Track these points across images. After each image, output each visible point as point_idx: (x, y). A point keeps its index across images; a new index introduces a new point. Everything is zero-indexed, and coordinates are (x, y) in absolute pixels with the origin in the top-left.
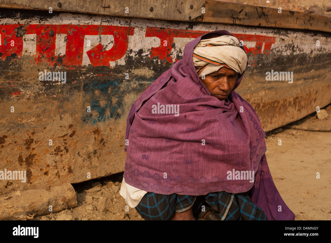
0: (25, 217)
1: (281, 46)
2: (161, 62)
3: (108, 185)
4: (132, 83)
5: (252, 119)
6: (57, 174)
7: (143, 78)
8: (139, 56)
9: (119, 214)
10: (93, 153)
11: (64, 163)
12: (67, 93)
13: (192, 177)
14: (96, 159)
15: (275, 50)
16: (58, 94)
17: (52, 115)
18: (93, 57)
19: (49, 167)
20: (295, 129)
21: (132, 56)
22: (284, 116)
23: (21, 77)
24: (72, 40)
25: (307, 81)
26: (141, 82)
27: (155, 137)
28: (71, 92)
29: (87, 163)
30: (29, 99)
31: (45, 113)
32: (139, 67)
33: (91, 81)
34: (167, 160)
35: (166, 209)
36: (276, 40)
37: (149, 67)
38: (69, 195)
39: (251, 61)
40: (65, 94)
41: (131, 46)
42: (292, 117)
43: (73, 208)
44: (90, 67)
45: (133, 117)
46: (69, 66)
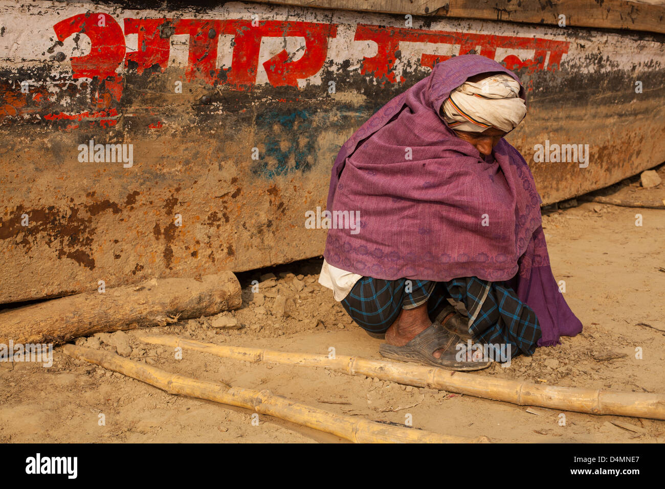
0: (164, 319)
1: (578, 57)
2: (377, 81)
3: (286, 279)
4: (330, 114)
5: (521, 174)
6: (211, 256)
7: (348, 107)
8: (343, 71)
9: (308, 321)
10: (266, 226)
11: (221, 238)
12: (232, 128)
13: (430, 253)
14: (271, 234)
15: (568, 65)
16: (217, 128)
17: (207, 162)
18: (273, 71)
19: (199, 244)
20: (600, 202)
21: (333, 71)
22: (580, 179)
23: (165, 101)
24: (242, 45)
25: (623, 119)
26: (345, 114)
27: (377, 195)
28: (237, 126)
29: (256, 241)
30: (174, 135)
31: (196, 159)
32: (343, 89)
33: (268, 110)
34: (395, 229)
35: (389, 303)
36: (570, 47)
37: (359, 90)
38: (230, 289)
39: (526, 82)
40: (228, 130)
41: (331, 54)
42: (594, 181)
43: (235, 310)
44: (267, 88)
45: (342, 165)
46: (235, 85)
